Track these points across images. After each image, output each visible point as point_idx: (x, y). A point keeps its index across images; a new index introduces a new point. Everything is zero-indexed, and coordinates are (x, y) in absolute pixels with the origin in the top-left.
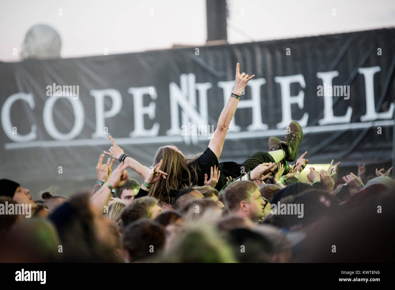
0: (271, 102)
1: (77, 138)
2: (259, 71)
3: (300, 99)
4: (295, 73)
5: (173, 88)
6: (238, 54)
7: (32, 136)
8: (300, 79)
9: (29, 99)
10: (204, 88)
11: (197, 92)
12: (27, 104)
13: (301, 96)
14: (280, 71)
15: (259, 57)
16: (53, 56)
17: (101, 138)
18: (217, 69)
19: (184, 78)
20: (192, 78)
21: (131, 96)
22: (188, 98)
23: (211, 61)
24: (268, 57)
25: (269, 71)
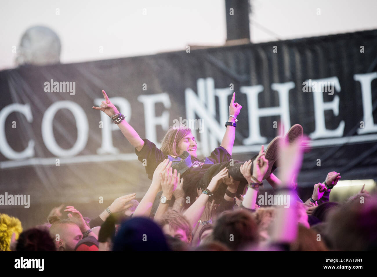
0: (302, 109)
1: (81, 154)
2: (288, 73)
3: (335, 106)
4: (328, 75)
5: (189, 94)
6: (263, 55)
7: (29, 152)
8: (334, 82)
9: (26, 110)
10: (223, 94)
11: (217, 100)
12: (24, 117)
13: (336, 101)
14: (311, 72)
15: (287, 58)
16: (52, 61)
17: (108, 154)
18: (239, 72)
19: (201, 83)
20: (210, 82)
21: (142, 105)
22: (206, 106)
23: (232, 63)
24: (298, 58)
25: (299, 74)
